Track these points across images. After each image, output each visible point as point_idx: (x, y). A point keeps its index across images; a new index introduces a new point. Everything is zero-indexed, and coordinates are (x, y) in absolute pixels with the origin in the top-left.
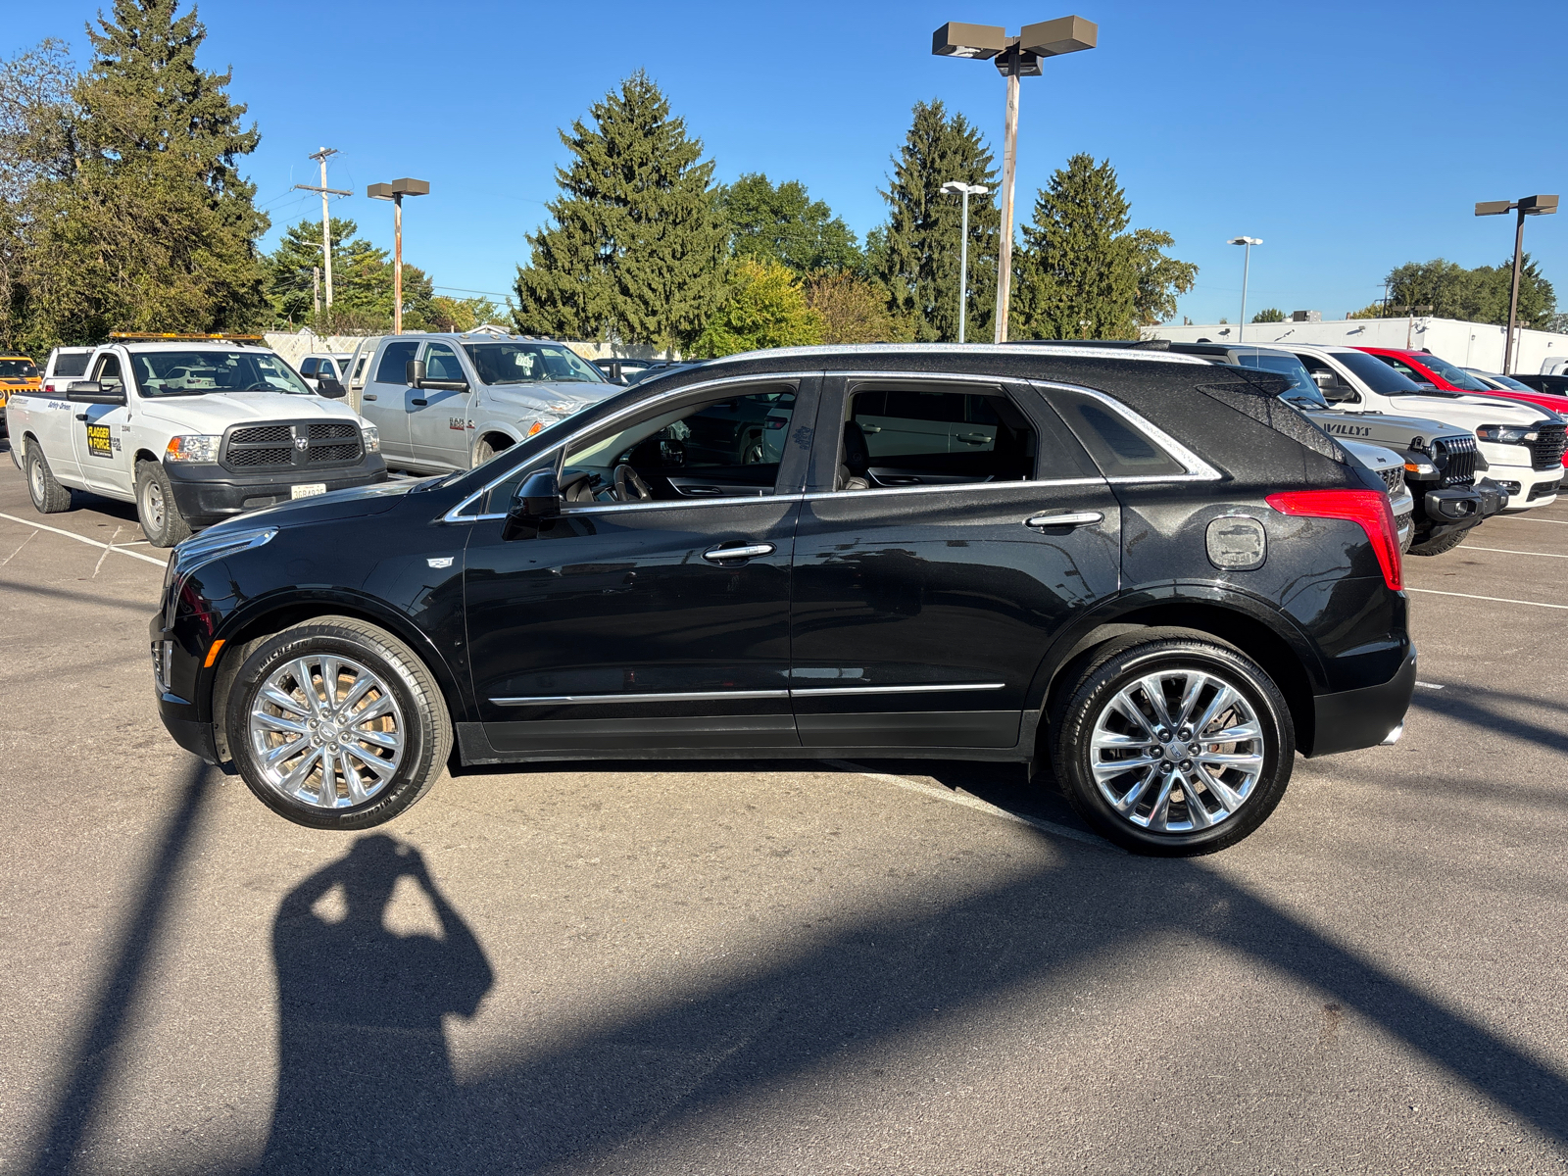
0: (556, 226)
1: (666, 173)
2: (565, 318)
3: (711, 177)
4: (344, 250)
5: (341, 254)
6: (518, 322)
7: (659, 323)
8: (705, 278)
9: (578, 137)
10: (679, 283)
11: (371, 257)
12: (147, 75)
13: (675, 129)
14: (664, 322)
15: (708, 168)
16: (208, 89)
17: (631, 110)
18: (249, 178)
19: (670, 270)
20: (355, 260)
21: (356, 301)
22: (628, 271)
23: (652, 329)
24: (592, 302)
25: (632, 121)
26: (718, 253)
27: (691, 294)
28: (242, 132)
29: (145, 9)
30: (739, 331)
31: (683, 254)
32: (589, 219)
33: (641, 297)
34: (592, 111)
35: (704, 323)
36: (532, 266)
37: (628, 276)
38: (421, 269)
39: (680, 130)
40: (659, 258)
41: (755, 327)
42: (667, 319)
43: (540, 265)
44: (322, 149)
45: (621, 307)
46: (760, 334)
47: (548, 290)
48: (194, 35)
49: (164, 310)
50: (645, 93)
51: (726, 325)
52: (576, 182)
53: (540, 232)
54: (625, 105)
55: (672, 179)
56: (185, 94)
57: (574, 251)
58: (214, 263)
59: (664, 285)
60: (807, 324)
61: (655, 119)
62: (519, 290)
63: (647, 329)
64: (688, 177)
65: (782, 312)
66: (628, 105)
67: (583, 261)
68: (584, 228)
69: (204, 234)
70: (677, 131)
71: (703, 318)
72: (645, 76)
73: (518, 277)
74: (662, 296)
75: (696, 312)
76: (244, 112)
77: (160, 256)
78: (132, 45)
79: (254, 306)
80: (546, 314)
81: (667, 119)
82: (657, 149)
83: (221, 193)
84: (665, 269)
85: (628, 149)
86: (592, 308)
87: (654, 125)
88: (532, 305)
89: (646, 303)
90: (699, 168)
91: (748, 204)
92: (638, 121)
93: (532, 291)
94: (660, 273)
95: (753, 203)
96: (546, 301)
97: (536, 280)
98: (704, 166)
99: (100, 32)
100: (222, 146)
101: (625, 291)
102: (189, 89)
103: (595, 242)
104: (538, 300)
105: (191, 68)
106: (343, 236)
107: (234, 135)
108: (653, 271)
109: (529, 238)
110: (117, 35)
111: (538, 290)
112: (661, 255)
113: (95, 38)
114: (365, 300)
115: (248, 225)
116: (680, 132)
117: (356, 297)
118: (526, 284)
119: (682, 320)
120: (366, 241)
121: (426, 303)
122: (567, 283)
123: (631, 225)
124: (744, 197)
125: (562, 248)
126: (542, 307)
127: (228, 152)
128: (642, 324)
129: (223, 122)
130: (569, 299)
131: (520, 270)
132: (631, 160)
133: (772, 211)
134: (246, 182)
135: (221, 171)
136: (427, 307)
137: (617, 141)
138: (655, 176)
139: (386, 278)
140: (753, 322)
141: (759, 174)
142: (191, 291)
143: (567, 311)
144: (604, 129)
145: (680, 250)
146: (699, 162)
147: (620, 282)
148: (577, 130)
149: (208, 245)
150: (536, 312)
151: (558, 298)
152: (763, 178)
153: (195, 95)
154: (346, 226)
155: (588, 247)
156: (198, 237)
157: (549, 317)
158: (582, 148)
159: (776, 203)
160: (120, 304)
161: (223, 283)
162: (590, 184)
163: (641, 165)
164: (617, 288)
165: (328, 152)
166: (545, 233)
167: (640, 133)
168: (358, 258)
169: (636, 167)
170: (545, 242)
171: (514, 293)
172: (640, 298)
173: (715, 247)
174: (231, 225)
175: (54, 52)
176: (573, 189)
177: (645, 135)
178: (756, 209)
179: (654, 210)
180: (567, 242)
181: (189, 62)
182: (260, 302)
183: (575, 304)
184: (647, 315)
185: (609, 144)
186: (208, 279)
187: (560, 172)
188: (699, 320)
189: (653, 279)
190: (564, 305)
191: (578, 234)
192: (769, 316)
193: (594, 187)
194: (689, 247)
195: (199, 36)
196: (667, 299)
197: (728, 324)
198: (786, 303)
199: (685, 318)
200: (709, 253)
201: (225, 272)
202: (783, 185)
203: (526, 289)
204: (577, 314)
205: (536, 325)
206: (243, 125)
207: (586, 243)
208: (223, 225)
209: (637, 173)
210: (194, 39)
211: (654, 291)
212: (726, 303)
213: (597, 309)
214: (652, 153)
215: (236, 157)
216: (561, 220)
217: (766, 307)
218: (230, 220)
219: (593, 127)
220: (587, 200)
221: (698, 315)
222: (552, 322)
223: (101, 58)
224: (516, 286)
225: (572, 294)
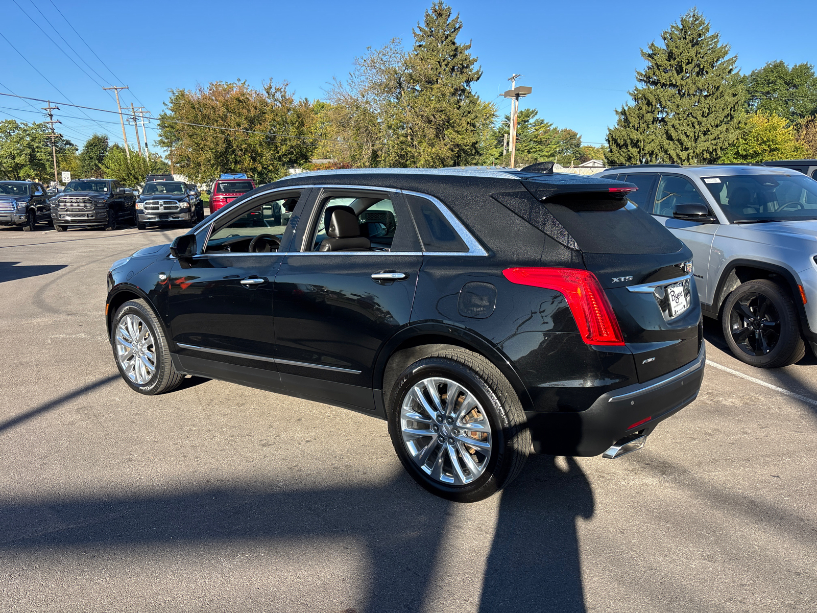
0: (632, 103)
1: (704, 67)
2: (632, 154)
3: (735, 66)
4: (531, 124)
5: (529, 126)
6: (606, 158)
7: (688, 155)
8: (724, 127)
9: (651, 52)
10: (704, 131)
11: (543, 127)
12: (435, 49)
13: (713, 40)
14: (692, 154)
15: (732, 61)
16: (461, 53)
17: (685, 32)
18: (476, 93)
19: (700, 123)
20: (535, 129)
21: (534, 149)
22: (673, 126)
23: (683, 158)
24: (649, 145)
25: (685, 38)
26: (734, 111)
27: (712, 137)
28: (474, 71)
29: (437, 18)
30: (745, 157)
31: (709, 114)
32: (652, 98)
33: (679, 140)
34: (662, 36)
35: (719, 153)
36: (617, 127)
37: (672, 129)
38: (576, 131)
39: (716, 40)
40: (693, 117)
41: (756, 154)
42: (694, 152)
43: (621, 126)
44: (514, 75)
45: (666, 147)
46: (758, 159)
47: (624, 140)
48: (457, 27)
49: (430, 159)
50: (695, 21)
51: (735, 154)
52: (647, 78)
53: (623, 108)
54: (682, 29)
55: (708, 70)
56: (450, 56)
57: (641, 117)
58: (454, 135)
59: (695, 133)
60: (794, 151)
61: (700, 36)
62: (608, 140)
63: (680, 158)
64: (718, 67)
65: (775, 144)
66: (684, 30)
67: (646, 122)
68: (649, 103)
69: (451, 122)
70: (713, 41)
71: (719, 151)
72: (696, 11)
73: (608, 133)
74: (692, 139)
75: (714, 147)
76: (476, 61)
77: (431, 133)
78: (431, 36)
79: (472, 155)
80: (622, 153)
81: (708, 35)
82: (699, 53)
83: (463, 101)
84: (696, 123)
85: (680, 55)
86: (648, 148)
87: (699, 39)
88: (614, 148)
89: (682, 144)
90: (726, 61)
91: (769, 80)
92: (689, 38)
93: (615, 141)
94: (693, 126)
95: (772, 79)
96: (623, 146)
97: (618, 134)
98: (729, 60)
99: (418, 32)
100: (465, 79)
101: (670, 138)
102: (452, 53)
103: (654, 111)
104: (618, 145)
105: (454, 43)
106: (530, 117)
107: (470, 73)
108: (688, 125)
109: (617, 112)
110: (425, 32)
111: (619, 140)
112: (694, 115)
113: (416, 35)
114: (538, 149)
115: (472, 116)
116: (716, 42)
117: (534, 148)
118: (612, 137)
119: (705, 153)
120: (541, 119)
121: (577, 149)
122: (635, 135)
123: (678, 100)
124: (767, 76)
125: (634, 116)
126: (620, 149)
127: (468, 81)
128: (678, 155)
129: (467, 67)
130: (635, 144)
131: (609, 130)
132: (681, 61)
133: (786, 83)
134: (475, 95)
135: (464, 91)
136: (577, 151)
137: (674, 52)
138: (697, 69)
139: (550, 138)
140: (755, 152)
141: (778, 61)
142: (443, 150)
143: (634, 151)
144: (668, 46)
145: (707, 111)
146: (726, 58)
147: (667, 133)
148: (650, 48)
149: (453, 127)
150: (616, 152)
151: (629, 144)
152: (781, 63)
153: (455, 56)
154: (533, 112)
155: (649, 114)
156: (449, 123)
157: (624, 155)
158: (653, 58)
159: (788, 78)
160: (413, 157)
161: (458, 145)
162: (655, 78)
163: (688, 63)
164: (665, 136)
165: (516, 76)
166: (626, 108)
167: (690, 45)
168: (537, 128)
169: (684, 65)
170: (625, 113)
171: (606, 142)
172: (679, 142)
173: (732, 108)
174: (465, 116)
175: (395, 44)
176: (645, 82)
177: (693, 46)
178: (774, 83)
179: (693, 89)
180: (638, 112)
181: (453, 40)
182: (475, 153)
183: (638, 147)
184: (682, 151)
185: (669, 53)
186: (451, 143)
187: (638, 73)
188: (716, 152)
189: (688, 130)
190: (632, 147)
191: (645, 107)
192: (766, 148)
193: (658, 80)
194: (713, 109)
195: (459, 28)
196: (696, 140)
197: (737, 153)
198: (779, 139)
199: (707, 151)
200: (727, 112)
201: (459, 139)
202: (796, 66)
203: (612, 139)
204: (639, 152)
205: (616, 159)
206: (475, 68)
207: (649, 112)
208: (462, 117)
209: (684, 69)
210: (457, 29)
211: (688, 136)
212: (736, 141)
213: (651, 149)
214: (696, 56)
215: (471, 83)
216: (636, 100)
217: (764, 142)
218: (465, 114)
219: (661, 45)
220: (652, 88)
221: (715, 149)
222: (625, 157)
223: (418, 44)
224: (607, 138)
225: (637, 141)
